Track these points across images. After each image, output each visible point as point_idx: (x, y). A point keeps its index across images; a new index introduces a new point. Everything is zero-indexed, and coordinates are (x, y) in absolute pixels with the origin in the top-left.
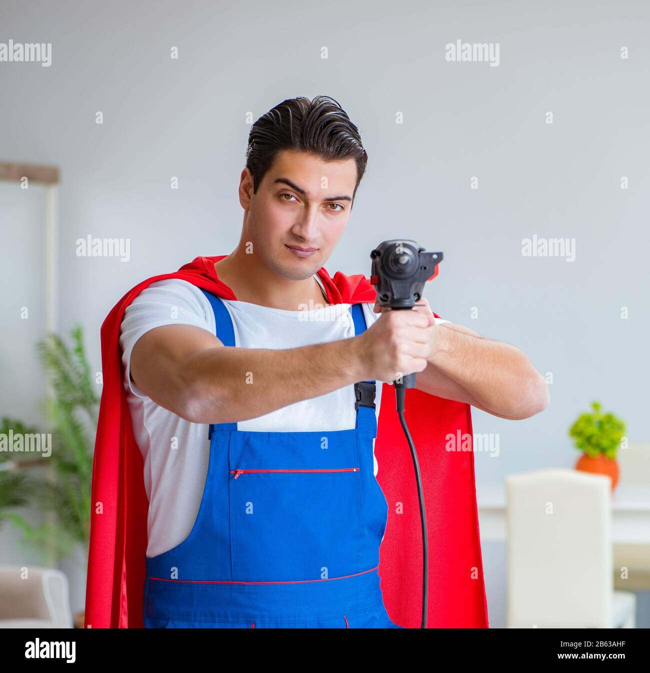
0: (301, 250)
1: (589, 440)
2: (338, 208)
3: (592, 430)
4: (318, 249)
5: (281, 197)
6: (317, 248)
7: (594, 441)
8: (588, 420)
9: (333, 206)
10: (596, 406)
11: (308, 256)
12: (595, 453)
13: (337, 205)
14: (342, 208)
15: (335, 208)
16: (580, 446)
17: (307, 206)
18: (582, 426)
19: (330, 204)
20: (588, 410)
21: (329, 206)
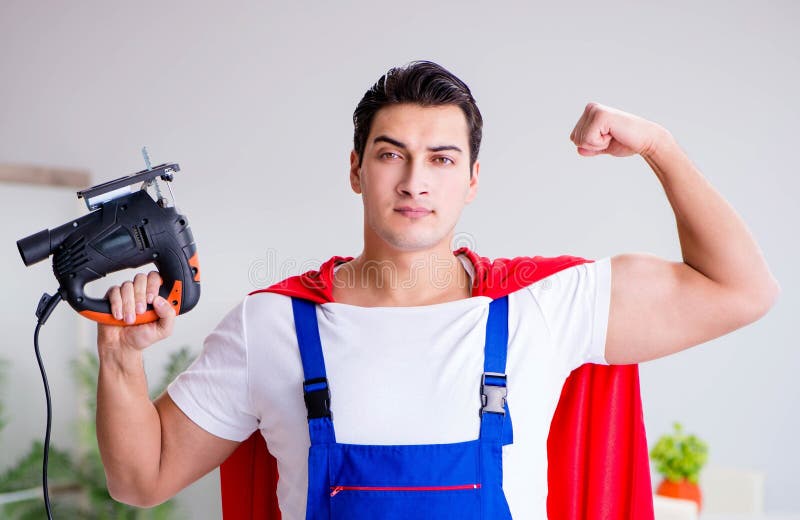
0: (410, 210)
1: (670, 463)
2: (447, 162)
3: (674, 452)
4: (433, 212)
5: (384, 156)
7: (675, 464)
8: (669, 443)
10: (677, 427)
11: (420, 218)
12: (677, 478)
13: (446, 159)
14: (452, 162)
15: (445, 163)
16: (661, 470)
17: (409, 159)
18: (663, 448)
19: (438, 157)
21: (437, 160)
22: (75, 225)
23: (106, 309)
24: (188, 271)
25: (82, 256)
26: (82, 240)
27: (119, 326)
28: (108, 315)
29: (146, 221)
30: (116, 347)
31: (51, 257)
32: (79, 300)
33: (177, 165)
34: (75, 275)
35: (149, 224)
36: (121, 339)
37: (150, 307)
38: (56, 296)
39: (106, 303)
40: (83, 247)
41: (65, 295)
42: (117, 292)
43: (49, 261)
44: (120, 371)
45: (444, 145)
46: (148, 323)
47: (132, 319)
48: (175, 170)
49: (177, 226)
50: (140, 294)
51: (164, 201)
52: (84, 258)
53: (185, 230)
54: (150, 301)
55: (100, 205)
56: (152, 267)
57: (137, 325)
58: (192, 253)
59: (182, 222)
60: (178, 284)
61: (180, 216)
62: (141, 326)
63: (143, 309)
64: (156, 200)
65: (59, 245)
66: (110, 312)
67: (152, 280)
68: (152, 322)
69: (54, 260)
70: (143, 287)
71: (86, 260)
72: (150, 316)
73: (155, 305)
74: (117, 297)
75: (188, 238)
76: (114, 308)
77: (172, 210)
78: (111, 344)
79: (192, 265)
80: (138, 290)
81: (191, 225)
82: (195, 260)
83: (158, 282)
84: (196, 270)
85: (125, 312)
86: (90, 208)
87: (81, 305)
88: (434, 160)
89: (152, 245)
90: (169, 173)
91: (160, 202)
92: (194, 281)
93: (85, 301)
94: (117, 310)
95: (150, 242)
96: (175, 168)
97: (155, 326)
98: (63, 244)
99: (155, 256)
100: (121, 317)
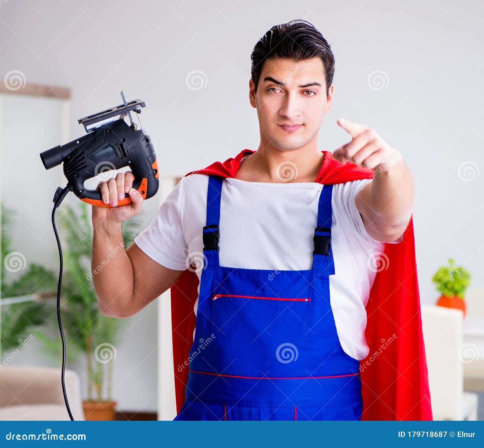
0: (289, 126)
1: (445, 285)
2: (312, 94)
3: (449, 278)
4: (303, 124)
5: (269, 90)
6: (301, 124)
7: (449, 286)
8: (446, 271)
9: (308, 92)
10: (451, 261)
11: (295, 130)
12: (450, 295)
13: (311, 91)
14: (315, 93)
15: (310, 94)
16: (440, 289)
17: (287, 93)
18: (441, 275)
19: (305, 91)
20: (445, 264)
21: (305, 93)
22: (78, 142)
23: (99, 196)
24: (151, 172)
25: (83, 163)
26: (83, 153)
27: (107, 207)
28: (99, 201)
29: (124, 141)
30: (104, 220)
31: (63, 163)
32: (81, 191)
33: (144, 103)
34: (78, 176)
35: (126, 142)
36: (108, 216)
37: (127, 195)
38: (66, 188)
39: (98, 193)
40: (83, 158)
41: (72, 188)
42: (105, 186)
43: (61, 166)
44: (107, 235)
45: (309, 83)
46: (125, 205)
47: (116, 204)
48: (142, 107)
49: (144, 143)
50: (121, 187)
51: (135, 126)
52: (84, 165)
53: (149, 146)
54: (127, 191)
55: (94, 129)
56: (128, 169)
57: (118, 206)
58: (154, 160)
59: (148, 141)
60: (145, 181)
61: (146, 136)
62: (121, 207)
63: (122, 197)
64: (129, 125)
65: (67, 156)
66: (101, 199)
67: (127, 178)
68: (128, 205)
69: (64, 165)
70: (122, 182)
71: (86, 166)
72: (127, 201)
73: (130, 194)
74: (105, 189)
75: (151, 150)
76: (104, 196)
77: (140, 132)
78: (101, 219)
79: (154, 168)
80: (119, 185)
81: (153, 141)
82: (156, 164)
83: (131, 178)
84: (156, 171)
85: (111, 199)
86: (87, 131)
87: (82, 195)
88: (303, 93)
89: (127, 156)
90: (138, 108)
91: (132, 127)
92: (155, 178)
93: (85, 192)
94: (105, 198)
95: (127, 153)
96: (143, 105)
97: (130, 207)
98: (70, 155)
99: (130, 162)
100: (108, 202)
